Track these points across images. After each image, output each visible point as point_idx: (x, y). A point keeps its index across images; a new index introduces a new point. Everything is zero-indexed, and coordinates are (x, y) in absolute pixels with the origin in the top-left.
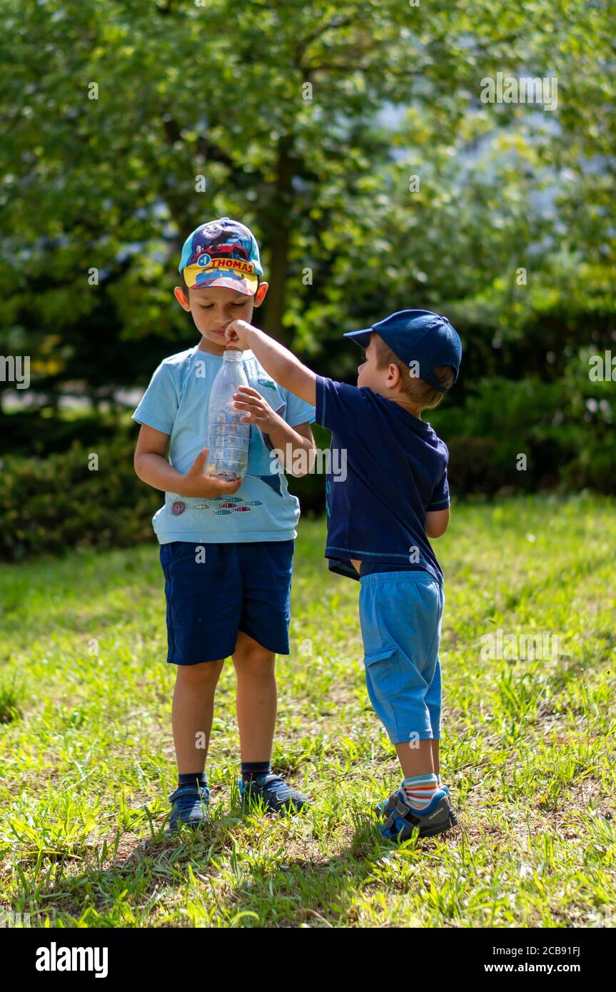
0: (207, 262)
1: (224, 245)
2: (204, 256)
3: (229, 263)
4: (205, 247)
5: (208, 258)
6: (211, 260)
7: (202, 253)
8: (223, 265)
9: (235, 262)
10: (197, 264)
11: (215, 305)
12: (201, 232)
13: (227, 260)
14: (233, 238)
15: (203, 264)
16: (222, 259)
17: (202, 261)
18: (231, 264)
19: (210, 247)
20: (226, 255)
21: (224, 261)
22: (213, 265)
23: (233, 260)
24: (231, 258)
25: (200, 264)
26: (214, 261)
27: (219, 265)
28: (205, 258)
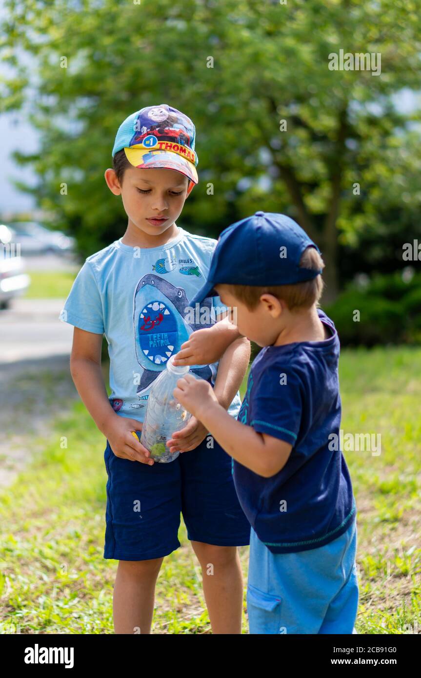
0: (154, 143)
1: (171, 129)
2: (151, 137)
3: (176, 148)
4: (152, 129)
5: (154, 139)
6: (157, 142)
7: (148, 134)
8: (170, 149)
9: (182, 148)
10: (142, 145)
11: (154, 191)
12: (147, 113)
13: (174, 144)
14: (178, 124)
15: (149, 145)
16: (169, 143)
17: (147, 142)
18: (178, 149)
19: (157, 129)
20: (173, 139)
21: (171, 144)
22: (161, 147)
23: (180, 146)
24: (178, 143)
25: (145, 144)
26: (161, 144)
27: (166, 147)
28: (152, 140)
